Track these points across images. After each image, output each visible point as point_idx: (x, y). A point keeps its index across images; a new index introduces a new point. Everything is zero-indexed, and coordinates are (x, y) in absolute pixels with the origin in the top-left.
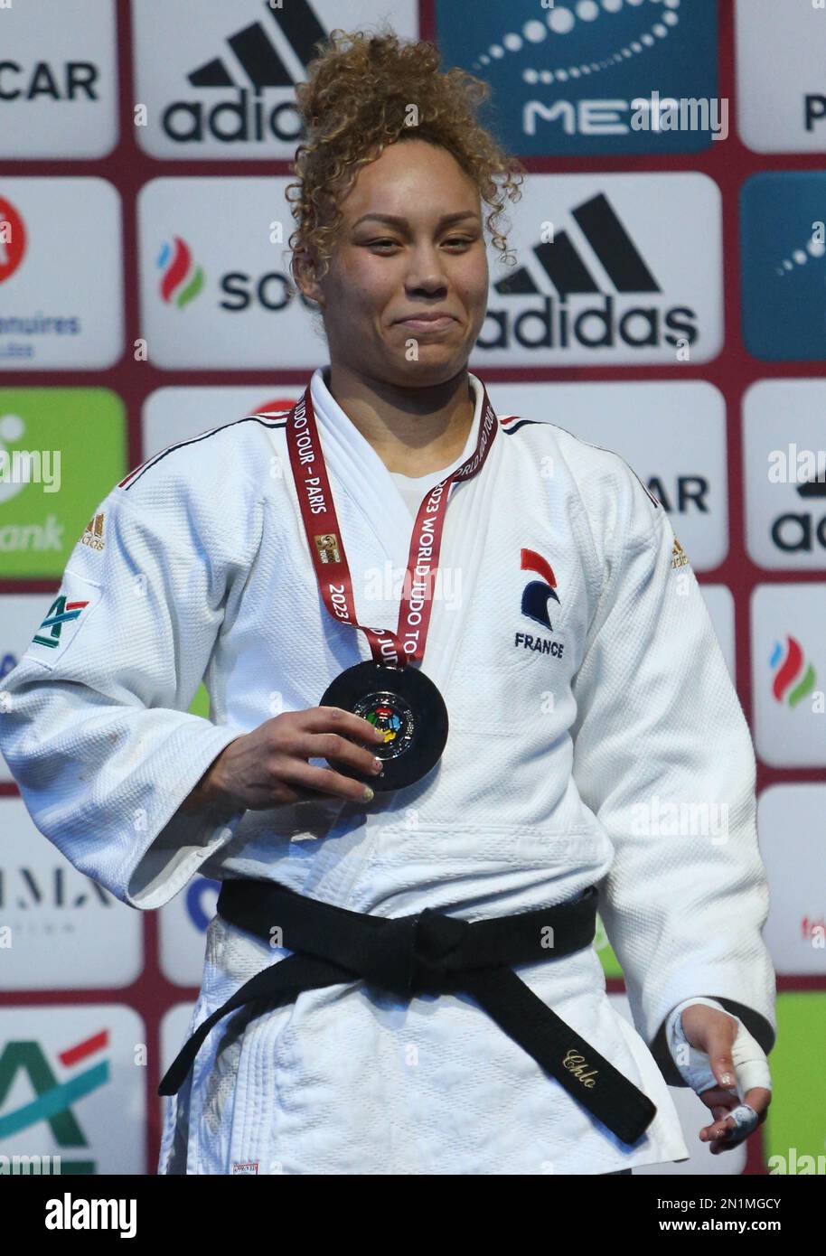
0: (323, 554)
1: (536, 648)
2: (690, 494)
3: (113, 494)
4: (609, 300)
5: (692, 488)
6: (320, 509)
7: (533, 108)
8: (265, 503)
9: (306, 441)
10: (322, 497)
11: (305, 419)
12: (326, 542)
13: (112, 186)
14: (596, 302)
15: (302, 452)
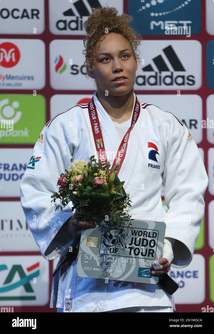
0: (98, 145)
1: (154, 167)
2: (193, 124)
3: (44, 128)
4: (172, 73)
5: (193, 122)
6: (97, 132)
7: (153, 23)
8: (82, 130)
9: (94, 113)
10: (98, 128)
11: (93, 107)
12: (99, 141)
13: (42, 41)
14: (168, 73)
15: (93, 116)
